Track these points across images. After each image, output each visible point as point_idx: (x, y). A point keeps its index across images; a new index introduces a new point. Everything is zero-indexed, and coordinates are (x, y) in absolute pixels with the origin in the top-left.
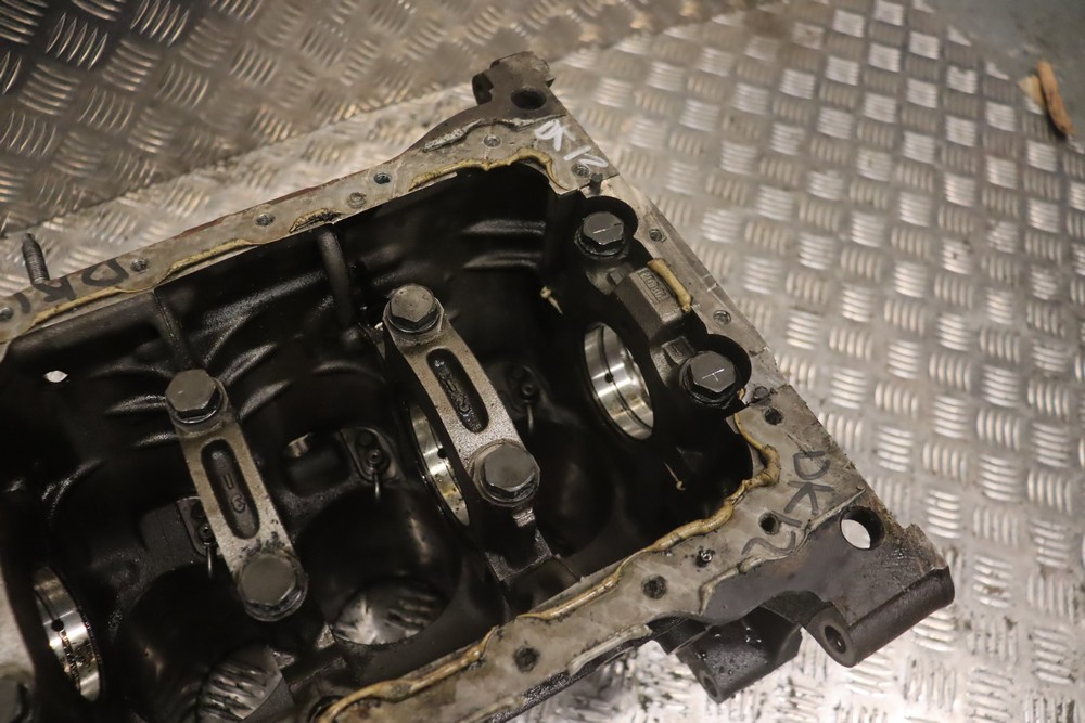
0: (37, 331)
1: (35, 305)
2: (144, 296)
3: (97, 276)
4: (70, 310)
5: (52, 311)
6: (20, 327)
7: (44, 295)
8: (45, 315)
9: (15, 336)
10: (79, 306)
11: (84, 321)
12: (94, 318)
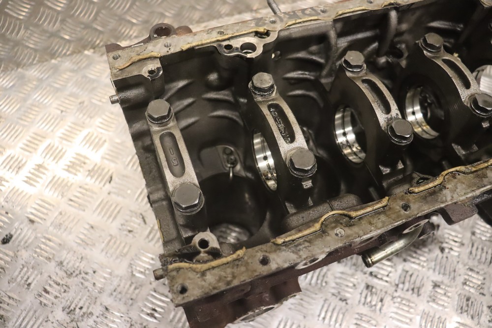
0: (288, 29)
1: (285, 19)
2: (328, 22)
3: (307, 12)
4: (300, 23)
5: (294, 22)
6: (281, 26)
7: (287, 16)
8: (290, 23)
9: (280, 29)
10: (304, 22)
11: (305, 28)
12: (309, 27)
